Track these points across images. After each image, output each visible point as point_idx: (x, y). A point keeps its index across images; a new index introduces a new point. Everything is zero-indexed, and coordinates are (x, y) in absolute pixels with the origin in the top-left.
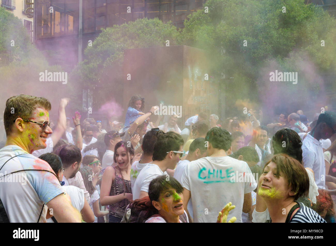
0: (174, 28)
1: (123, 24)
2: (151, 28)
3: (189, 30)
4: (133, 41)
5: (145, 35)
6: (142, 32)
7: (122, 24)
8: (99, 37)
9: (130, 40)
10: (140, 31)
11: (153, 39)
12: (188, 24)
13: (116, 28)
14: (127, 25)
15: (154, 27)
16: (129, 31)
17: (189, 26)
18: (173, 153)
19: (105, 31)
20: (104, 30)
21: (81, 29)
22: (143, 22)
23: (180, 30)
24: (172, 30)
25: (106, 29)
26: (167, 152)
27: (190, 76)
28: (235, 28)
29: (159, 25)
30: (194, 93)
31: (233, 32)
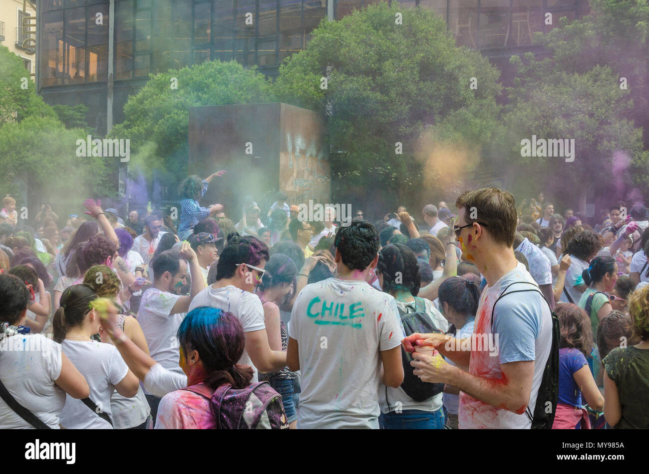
0: (261, 76)
1: (183, 69)
2: (226, 75)
3: (287, 80)
4: (200, 94)
5: (218, 85)
6: (214, 81)
7: (181, 69)
8: (146, 87)
9: (195, 93)
10: (210, 80)
11: (230, 92)
12: (286, 70)
13: (173, 74)
14: (190, 70)
15: (232, 75)
16: (192, 79)
17: (287, 74)
18: (246, 267)
19: (156, 78)
20: (155, 76)
21: (111, 74)
22: (215, 67)
23: (270, 79)
24: (259, 79)
25: (156, 74)
26: (237, 265)
27: (290, 148)
28: (355, 78)
29: (238, 71)
30: (295, 174)
31: (353, 85)
